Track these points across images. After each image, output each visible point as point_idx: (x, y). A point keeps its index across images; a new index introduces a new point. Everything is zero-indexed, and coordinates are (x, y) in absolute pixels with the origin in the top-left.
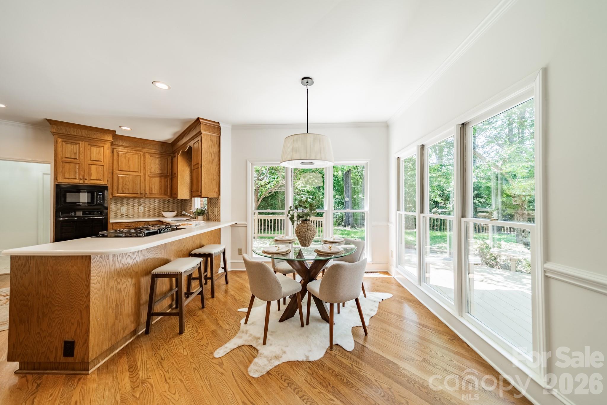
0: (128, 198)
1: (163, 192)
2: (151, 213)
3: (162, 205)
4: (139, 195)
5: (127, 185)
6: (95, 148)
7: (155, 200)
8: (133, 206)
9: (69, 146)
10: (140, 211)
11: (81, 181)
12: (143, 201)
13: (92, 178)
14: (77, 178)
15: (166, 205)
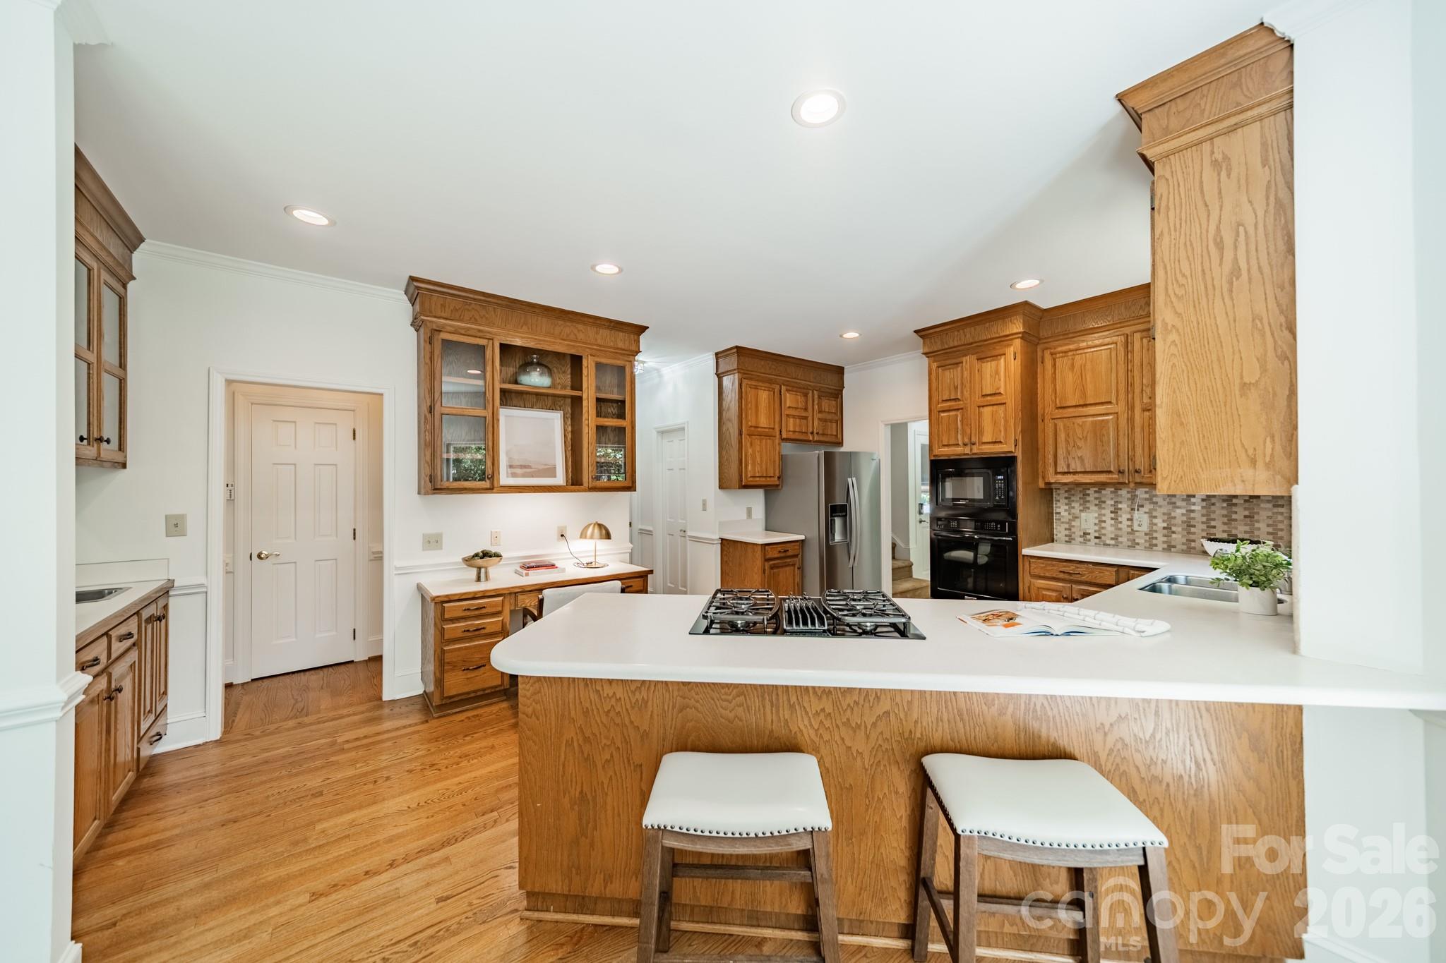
0: (1102, 486)
2: (1178, 538)
4: (1115, 477)
5: (1079, 448)
6: (989, 363)
8: (1116, 511)
9: (947, 373)
10: (1136, 528)
11: (967, 450)
12: (1147, 496)
13: (985, 440)
14: (960, 443)
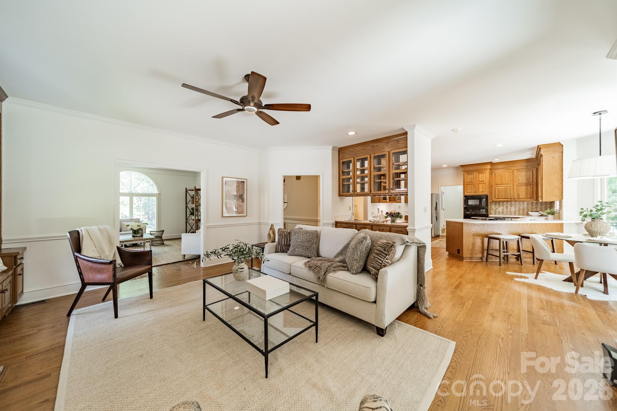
0: (504, 202)
1: (529, 196)
2: (521, 212)
3: (530, 206)
4: (509, 200)
5: (501, 193)
6: (481, 174)
7: (524, 203)
8: (507, 207)
9: (469, 176)
10: (512, 210)
11: (475, 193)
12: (514, 204)
13: (480, 191)
14: (473, 192)
15: (534, 207)
